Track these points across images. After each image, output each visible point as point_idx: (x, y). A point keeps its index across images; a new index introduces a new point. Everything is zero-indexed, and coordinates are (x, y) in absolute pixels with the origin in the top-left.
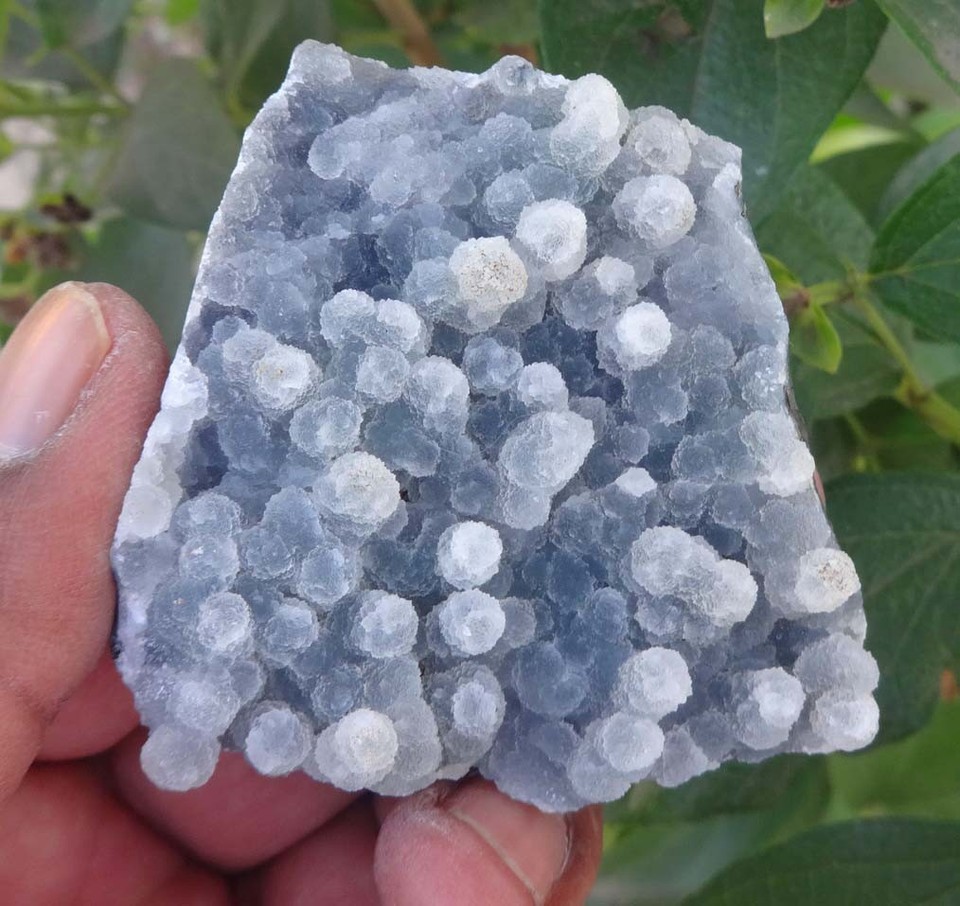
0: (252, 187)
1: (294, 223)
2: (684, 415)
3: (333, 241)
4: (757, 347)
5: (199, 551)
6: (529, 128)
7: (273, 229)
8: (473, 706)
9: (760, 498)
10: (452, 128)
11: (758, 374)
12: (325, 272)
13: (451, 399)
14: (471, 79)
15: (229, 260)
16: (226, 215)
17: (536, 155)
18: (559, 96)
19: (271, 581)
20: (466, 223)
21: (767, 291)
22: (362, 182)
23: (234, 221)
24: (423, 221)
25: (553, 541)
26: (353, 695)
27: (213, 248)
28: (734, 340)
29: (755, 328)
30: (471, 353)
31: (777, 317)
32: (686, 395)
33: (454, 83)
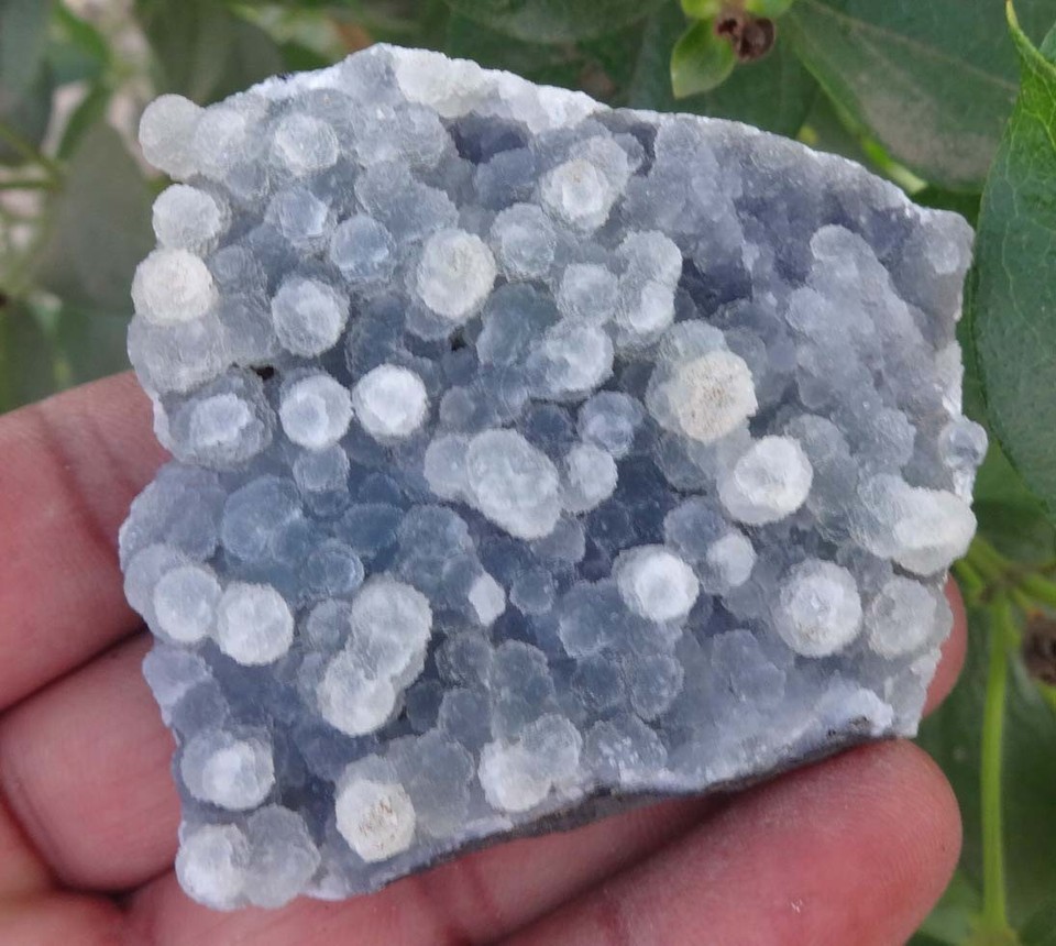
2: (571, 653)
3: (739, 252)
7: (745, 185)
8: (223, 418)
9: (476, 743)
10: (891, 382)
11: (628, 742)
13: (564, 365)
15: (704, 143)
16: (755, 137)
20: (778, 399)
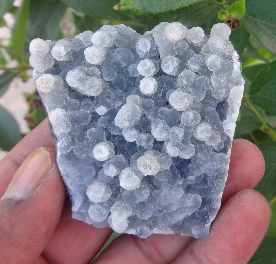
0: (217, 189)
1: (204, 180)
2: (88, 131)
3: (193, 175)
4: (66, 153)
5: (222, 81)
6: (138, 216)
7: (210, 177)
9: (65, 107)
10: (161, 215)
11: (66, 144)
12: (194, 166)
14: (156, 231)
15: (222, 166)
16: (224, 179)
17: (135, 206)
19: (202, 75)
20: (155, 185)
21: (64, 171)
22: (186, 194)
23: (221, 178)
24: (167, 183)
25: (125, 93)
26: (178, 46)
27: (226, 169)
28: (74, 155)
29: (67, 159)
30: (151, 144)
31: (60, 163)
32: (88, 137)
33: (161, 229)
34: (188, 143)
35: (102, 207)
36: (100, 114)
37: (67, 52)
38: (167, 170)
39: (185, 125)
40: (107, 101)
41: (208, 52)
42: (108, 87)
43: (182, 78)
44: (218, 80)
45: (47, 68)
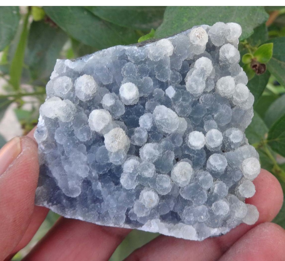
0: (87, 214)
1: (97, 200)
2: (149, 78)
3: (102, 187)
4: (127, 56)
5: (202, 217)
6: (59, 129)
7: (101, 206)
9: (174, 55)
10: (59, 153)
11: (136, 55)
12: (112, 189)
15: (112, 218)
16: (97, 221)
17: (70, 126)
18: (47, 120)
19: (208, 196)
20: (92, 147)
21: (108, 52)
22: (82, 180)
23: (99, 218)
24: (94, 160)
25: (188, 116)
26: (237, 171)
27: (108, 224)
28: (124, 63)
29: (120, 56)
30: (137, 143)
31: (116, 49)
32: (144, 78)
34: (138, 182)
35: (70, 91)
36: (166, 90)
37: (228, 59)
38: (108, 159)
39: (157, 178)
40: (181, 97)
41: (231, 202)
42: (194, 99)
43: (205, 175)
44: (203, 212)
45: (212, 39)
